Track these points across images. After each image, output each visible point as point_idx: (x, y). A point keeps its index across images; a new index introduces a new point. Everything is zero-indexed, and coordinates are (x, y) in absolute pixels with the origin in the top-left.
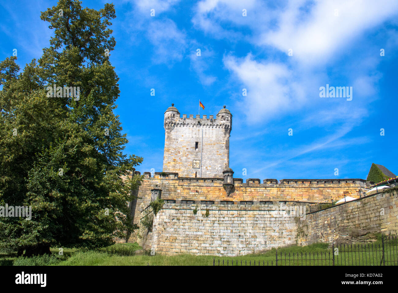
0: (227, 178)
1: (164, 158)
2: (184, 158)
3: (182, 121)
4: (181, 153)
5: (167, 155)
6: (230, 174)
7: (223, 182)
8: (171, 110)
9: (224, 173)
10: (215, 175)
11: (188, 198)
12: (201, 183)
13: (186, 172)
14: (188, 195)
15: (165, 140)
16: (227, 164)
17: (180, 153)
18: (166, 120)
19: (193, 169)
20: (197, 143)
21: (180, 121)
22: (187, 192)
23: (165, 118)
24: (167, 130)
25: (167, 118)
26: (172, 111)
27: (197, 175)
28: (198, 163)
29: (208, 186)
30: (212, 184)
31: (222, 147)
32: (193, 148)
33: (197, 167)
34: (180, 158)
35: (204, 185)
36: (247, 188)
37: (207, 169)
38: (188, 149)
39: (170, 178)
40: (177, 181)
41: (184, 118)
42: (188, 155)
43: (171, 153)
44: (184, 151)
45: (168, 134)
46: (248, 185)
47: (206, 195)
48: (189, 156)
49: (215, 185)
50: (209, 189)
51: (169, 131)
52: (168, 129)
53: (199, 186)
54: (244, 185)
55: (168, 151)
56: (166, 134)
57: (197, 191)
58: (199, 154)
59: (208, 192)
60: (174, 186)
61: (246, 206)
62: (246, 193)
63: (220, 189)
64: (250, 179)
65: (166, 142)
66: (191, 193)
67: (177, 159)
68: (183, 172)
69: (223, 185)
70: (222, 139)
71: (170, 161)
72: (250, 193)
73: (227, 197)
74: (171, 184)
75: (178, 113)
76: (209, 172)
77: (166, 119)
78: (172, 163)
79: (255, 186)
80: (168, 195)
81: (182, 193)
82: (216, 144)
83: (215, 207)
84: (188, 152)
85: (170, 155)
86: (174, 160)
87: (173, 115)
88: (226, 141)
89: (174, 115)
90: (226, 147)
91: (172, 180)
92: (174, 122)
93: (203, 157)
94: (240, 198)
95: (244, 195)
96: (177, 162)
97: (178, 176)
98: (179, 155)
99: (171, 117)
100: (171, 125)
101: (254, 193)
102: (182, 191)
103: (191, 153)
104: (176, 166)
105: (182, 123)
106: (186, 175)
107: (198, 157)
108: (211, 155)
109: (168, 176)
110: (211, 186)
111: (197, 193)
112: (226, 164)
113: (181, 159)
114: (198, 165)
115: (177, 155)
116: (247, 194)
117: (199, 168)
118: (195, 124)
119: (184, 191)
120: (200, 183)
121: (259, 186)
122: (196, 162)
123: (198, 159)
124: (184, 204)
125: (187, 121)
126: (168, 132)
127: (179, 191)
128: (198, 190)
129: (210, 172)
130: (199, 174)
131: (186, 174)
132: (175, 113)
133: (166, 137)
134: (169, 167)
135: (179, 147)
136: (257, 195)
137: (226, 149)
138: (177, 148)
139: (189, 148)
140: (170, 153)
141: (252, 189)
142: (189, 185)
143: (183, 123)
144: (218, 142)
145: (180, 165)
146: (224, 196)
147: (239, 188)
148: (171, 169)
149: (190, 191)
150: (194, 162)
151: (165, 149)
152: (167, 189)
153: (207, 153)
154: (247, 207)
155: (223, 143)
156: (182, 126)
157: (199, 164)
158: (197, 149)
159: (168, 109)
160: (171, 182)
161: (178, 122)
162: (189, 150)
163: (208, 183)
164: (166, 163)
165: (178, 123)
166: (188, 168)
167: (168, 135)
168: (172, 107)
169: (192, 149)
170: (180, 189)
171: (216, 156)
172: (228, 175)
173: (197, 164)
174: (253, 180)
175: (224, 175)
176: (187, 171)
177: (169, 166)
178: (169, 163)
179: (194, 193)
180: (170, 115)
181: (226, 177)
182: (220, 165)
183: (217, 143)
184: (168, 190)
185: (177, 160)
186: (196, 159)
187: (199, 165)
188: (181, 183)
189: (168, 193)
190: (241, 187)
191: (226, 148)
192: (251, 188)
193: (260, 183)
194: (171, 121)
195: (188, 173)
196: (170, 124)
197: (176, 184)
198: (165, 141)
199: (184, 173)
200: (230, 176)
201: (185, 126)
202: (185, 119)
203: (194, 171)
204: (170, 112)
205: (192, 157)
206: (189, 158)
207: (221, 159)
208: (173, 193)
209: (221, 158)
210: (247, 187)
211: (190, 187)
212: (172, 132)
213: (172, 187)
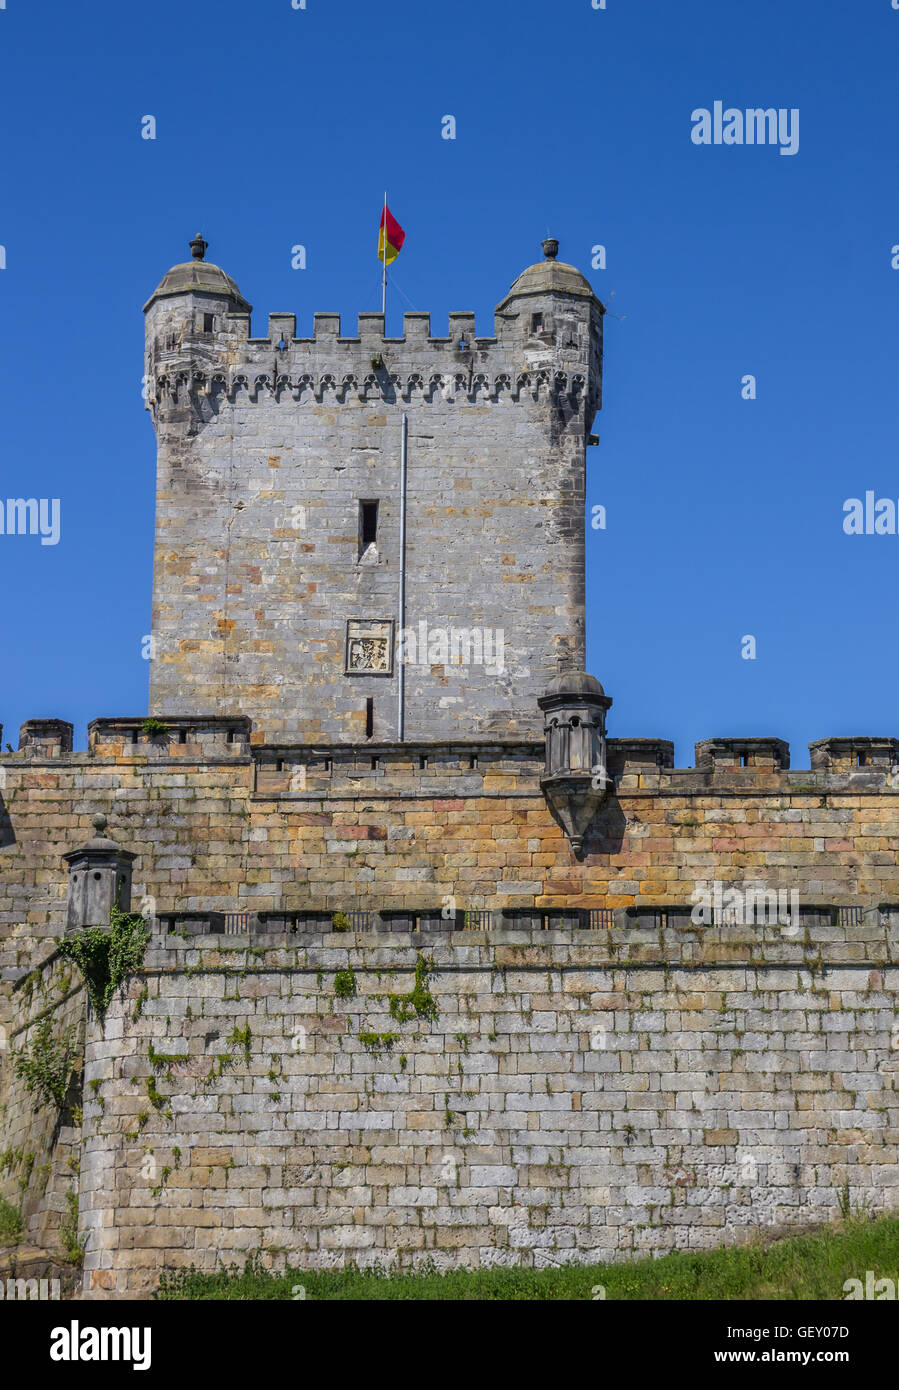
0: (566, 743)
1: (156, 614)
2: (287, 614)
3: (263, 362)
4: (267, 580)
5: (174, 598)
6: (584, 716)
7: (541, 766)
8: (184, 288)
9: (547, 703)
10: (494, 715)
11: (320, 875)
12: (401, 778)
13: (301, 702)
14: (315, 861)
15: (159, 494)
16: (572, 643)
17: (257, 580)
18: (158, 359)
19: (349, 681)
20: (369, 511)
21: (249, 361)
22: (312, 836)
23: (149, 343)
24: (164, 429)
25: (163, 342)
26: (197, 293)
27: (376, 720)
28: (383, 641)
29: (442, 798)
30: (469, 781)
31: (539, 525)
32: (345, 540)
33: (376, 669)
34: (260, 614)
35: (423, 791)
36: (699, 801)
37: (443, 680)
38: (308, 549)
39: (195, 750)
40: (246, 773)
41: (277, 340)
42: (312, 588)
43: (204, 579)
44: (288, 561)
45: (174, 452)
46: (705, 786)
47: (436, 852)
48: (321, 598)
49: (491, 786)
50: (454, 817)
51: (180, 431)
52: (176, 417)
53: (384, 799)
54: (678, 779)
55: (181, 566)
56: (163, 452)
57: (374, 834)
58: (386, 578)
59: (449, 832)
60: (227, 801)
61: (662, 942)
62: (692, 836)
63: (524, 814)
64: (716, 742)
65: (168, 512)
66: (335, 847)
67: (244, 618)
68: (286, 704)
69: (544, 786)
70: (535, 473)
71: (193, 634)
72: (717, 831)
73: (573, 864)
74: (208, 793)
75: (237, 305)
76: (453, 700)
77: (157, 348)
78: (212, 648)
79: (757, 788)
80: (187, 862)
81: (277, 849)
82: (497, 509)
83: (467, 950)
84: (315, 567)
85: (191, 597)
86: (224, 629)
87: (200, 320)
88: (565, 485)
89: (209, 319)
90: (562, 524)
91: (214, 763)
92: (209, 369)
93: (410, 599)
94: (655, 870)
95: (683, 845)
96: (241, 636)
97: (248, 740)
98: (254, 589)
99: (193, 338)
100: (193, 393)
101: (745, 830)
102: (277, 834)
103: (335, 576)
104: (237, 666)
105: (263, 378)
106: (302, 726)
107: (377, 602)
108: (465, 586)
109: (183, 740)
110: (465, 798)
111: (378, 845)
112: (564, 642)
113: (267, 616)
114: (381, 655)
115: (239, 592)
116: (702, 843)
117: (387, 670)
118: (350, 377)
119: (289, 834)
120: (390, 780)
121: (776, 783)
122: (366, 633)
123: (378, 615)
124: (277, 937)
125: (300, 362)
126: (171, 440)
127: (258, 836)
128: (378, 820)
129: (460, 700)
130: (390, 717)
131: (305, 715)
132: (212, 306)
133: (162, 473)
134: (190, 678)
135: (250, 542)
136: (767, 846)
137: (561, 542)
138: (240, 542)
139: (318, 543)
140: (193, 581)
141: (737, 811)
142: (322, 794)
143: (275, 372)
144: (508, 494)
145: (262, 661)
146: (549, 858)
147: (647, 802)
148: (204, 691)
149: (330, 833)
150: (356, 632)
151: (157, 558)
152: (181, 822)
153: (435, 572)
154: (670, 943)
155: (544, 502)
156: (266, 394)
157: (387, 645)
158: (372, 545)
159: (171, 282)
160: (205, 777)
161: (235, 367)
162: (316, 555)
163: (441, 777)
164: (172, 646)
165: (241, 378)
166: (316, 677)
167: (174, 459)
168: (193, 264)
169: (336, 550)
170: (261, 821)
171: (498, 587)
172: (575, 720)
173: (376, 650)
174: (741, 749)
175: (551, 717)
176: (312, 697)
177: (191, 669)
178: (190, 647)
179: (352, 847)
180: (179, 323)
181: (559, 733)
182: (523, 652)
183: (504, 504)
184: (190, 830)
185: (239, 625)
186: (366, 614)
187: (387, 653)
188: (270, 780)
189: (186, 849)
190: (663, 794)
191: (566, 534)
192: (728, 803)
193: (785, 764)
194: (193, 362)
195: (317, 711)
196: (189, 386)
197: (240, 792)
198: (160, 503)
199: (294, 713)
200: (584, 726)
201: (288, 394)
202: (282, 349)
203: (358, 694)
204: (178, 301)
205: (336, 604)
206: (320, 612)
207: (531, 610)
208: (216, 847)
209: (534, 602)
210: (699, 795)
211: (328, 806)
212: (199, 438)
213: (212, 807)
